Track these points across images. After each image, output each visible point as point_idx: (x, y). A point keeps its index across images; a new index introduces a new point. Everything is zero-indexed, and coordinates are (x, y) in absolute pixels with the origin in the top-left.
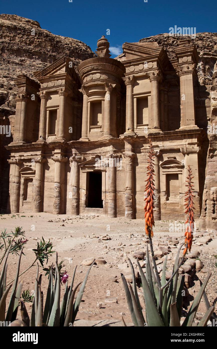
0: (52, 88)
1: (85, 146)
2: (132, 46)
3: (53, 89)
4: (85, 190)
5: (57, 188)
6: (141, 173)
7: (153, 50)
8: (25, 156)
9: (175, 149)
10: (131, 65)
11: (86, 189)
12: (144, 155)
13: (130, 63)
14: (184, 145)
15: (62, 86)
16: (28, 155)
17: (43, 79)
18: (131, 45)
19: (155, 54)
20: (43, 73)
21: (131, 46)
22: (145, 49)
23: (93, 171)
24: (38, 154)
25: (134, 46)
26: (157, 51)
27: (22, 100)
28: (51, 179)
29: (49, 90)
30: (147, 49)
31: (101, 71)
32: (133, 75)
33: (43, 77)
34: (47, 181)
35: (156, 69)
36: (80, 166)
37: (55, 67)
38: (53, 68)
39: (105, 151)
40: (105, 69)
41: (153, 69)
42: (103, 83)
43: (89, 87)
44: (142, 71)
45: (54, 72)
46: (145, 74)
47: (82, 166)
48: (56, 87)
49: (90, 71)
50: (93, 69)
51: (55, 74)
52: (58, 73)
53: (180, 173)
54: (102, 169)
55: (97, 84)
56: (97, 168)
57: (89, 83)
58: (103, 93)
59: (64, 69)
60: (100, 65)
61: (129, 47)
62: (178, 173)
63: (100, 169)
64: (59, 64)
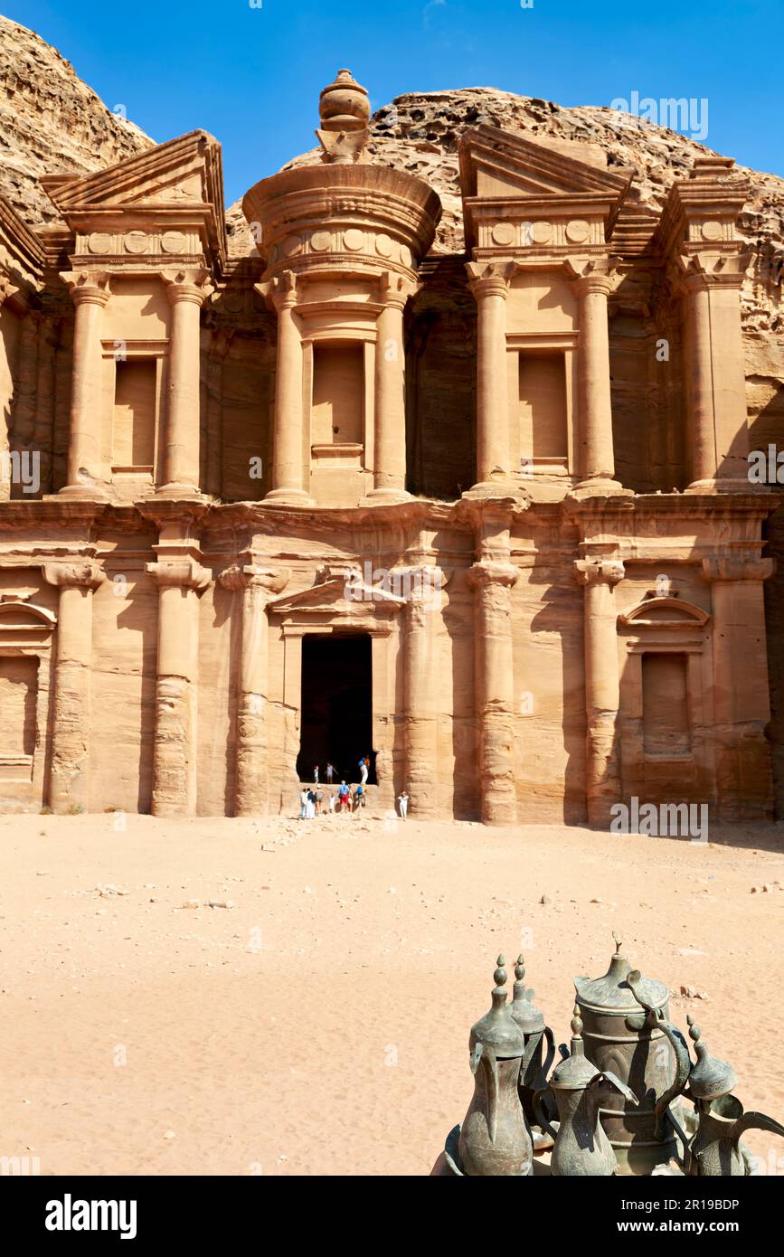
0: (134, 259)
1: (295, 527)
2: (510, 143)
3: (139, 268)
4: (294, 709)
5: (172, 700)
6: (539, 646)
7: (596, 176)
8: (5, 554)
9: (677, 560)
10: (501, 220)
11: (299, 706)
13: (500, 207)
14: (713, 547)
15: (188, 259)
16: (21, 549)
17: (88, 216)
18: (503, 141)
19: (600, 193)
20: (94, 186)
21: (506, 145)
22: (564, 162)
23: (330, 630)
24: (71, 549)
25: (517, 143)
26: (611, 183)
28: (131, 659)
29: (119, 267)
30: (570, 167)
31: (367, 222)
32: (510, 259)
33: (92, 205)
34: (109, 667)
35: (603, 250)
36: (277, 609)
37: (152, 171)
38: (142, 175)
39: (385, 553)
40: (387, 215)
41: (588, 249)
42: (377, 271)
43: (306, 283)
44: (549, 250)
45: (147, 193)
46: (559, 261)
47: (286, 608)
48: (157, 260)
49: (323, 214)
50: (339, 210)
51: (146, 201)
52: (164, 198)
53: (695, 649)
54: (371, 623)
55: (350, 271)
56: (348, 622)
57: (315, 267)
58: (373, 314)
59: (195, 187)
60: (369, 198)
61: (496, 147)
62: (687, 649)
63: (362, 623)
64: (174, 161)
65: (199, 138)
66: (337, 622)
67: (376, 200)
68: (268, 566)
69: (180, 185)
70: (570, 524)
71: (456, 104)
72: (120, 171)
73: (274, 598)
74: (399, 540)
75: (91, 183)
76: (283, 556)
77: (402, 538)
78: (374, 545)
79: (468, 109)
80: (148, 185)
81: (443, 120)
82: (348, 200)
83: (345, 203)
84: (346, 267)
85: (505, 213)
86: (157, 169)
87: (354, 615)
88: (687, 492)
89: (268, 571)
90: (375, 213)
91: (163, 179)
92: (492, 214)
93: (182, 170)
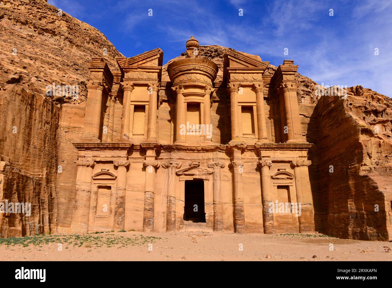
0: (140, 80)
2: (238, 54)
3: (142, 82)
5: (149, 199)
7: (260, 63)
8: (103, 157)
9: (285, 161)
10: (236, 73)
11: (184, 200)
12: (251, 165)
14: (294, 157)
15: (155, 80)
16: (107, 156)
17: (128, 68)
18: (236, 54)
19: (261, 67)
20: (130, 61)
22: (252, 60)
23: (192, 179)
24: (122, 156)
25: (240, 55)
26: (264, 65)
27: (96, 88)
28: (137, 188)
29: (136, 82)
31: (202, 72)
32: (239, 83)
33: (130, 66)
34: (131, 189)
35: (262, 81)
36: (178, 173)
37: (146, 58)
38: (143, 59)
39: (207, 158)
40: (207, 71)
41: (259, 81)
42: (204, 85)
43: (186, 87)
44: (249, 81)
45: (144, 63)
46: (251, 84)
47: (180, 173)
48: (146, 80)
49: (190, 70)
50: (194, 69)
51: (144, 65)
52: (148, 65)
53: (291, 185)
54: (204, 177)
55: (197, 84)
56: (197, 177)
57: (188, 83)
58: (203, 96)
59: (156, 62)
60: (202, 66)
61: (234, 55)
62: (289, 185)
63: (201, 177)
64: (152, 56)
65: (158, 50)
66: (195, 177)
67: (204, 67)
68: (175, 161)
69: (153, 61)
70: (256, 151)
71: (211, 48)
72: (137, 58)
73: (177, 170)
74: (211, 154)
75: (129, 60)
76: (180, 159)
77: (212, 154)
78: (204, 156)
79: (215, 50)
80: (144, 61)
81: (209, 52)
82: (197, 67)
83: (196, 67)
84: (196, 84)
85: (237, 71)
86: (147, 57)
87: (199, 175)
88: (287, 143)
89: (176, 163)
90: (204, 70)
91: (148, 60)
92: (234, 71)
93: (153, 58)
